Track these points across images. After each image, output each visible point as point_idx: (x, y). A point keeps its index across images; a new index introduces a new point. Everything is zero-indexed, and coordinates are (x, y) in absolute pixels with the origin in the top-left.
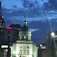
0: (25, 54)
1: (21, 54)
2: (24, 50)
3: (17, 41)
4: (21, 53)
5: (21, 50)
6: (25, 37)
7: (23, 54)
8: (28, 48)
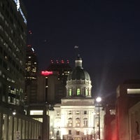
0: (79, 127)
1: (72, 127)
2: (78, 118)
3: (62, 100)
4: (70, 125)
5: (70, 119)
6: (78, 91)
7: (74, 125)
8: (85, 113)
